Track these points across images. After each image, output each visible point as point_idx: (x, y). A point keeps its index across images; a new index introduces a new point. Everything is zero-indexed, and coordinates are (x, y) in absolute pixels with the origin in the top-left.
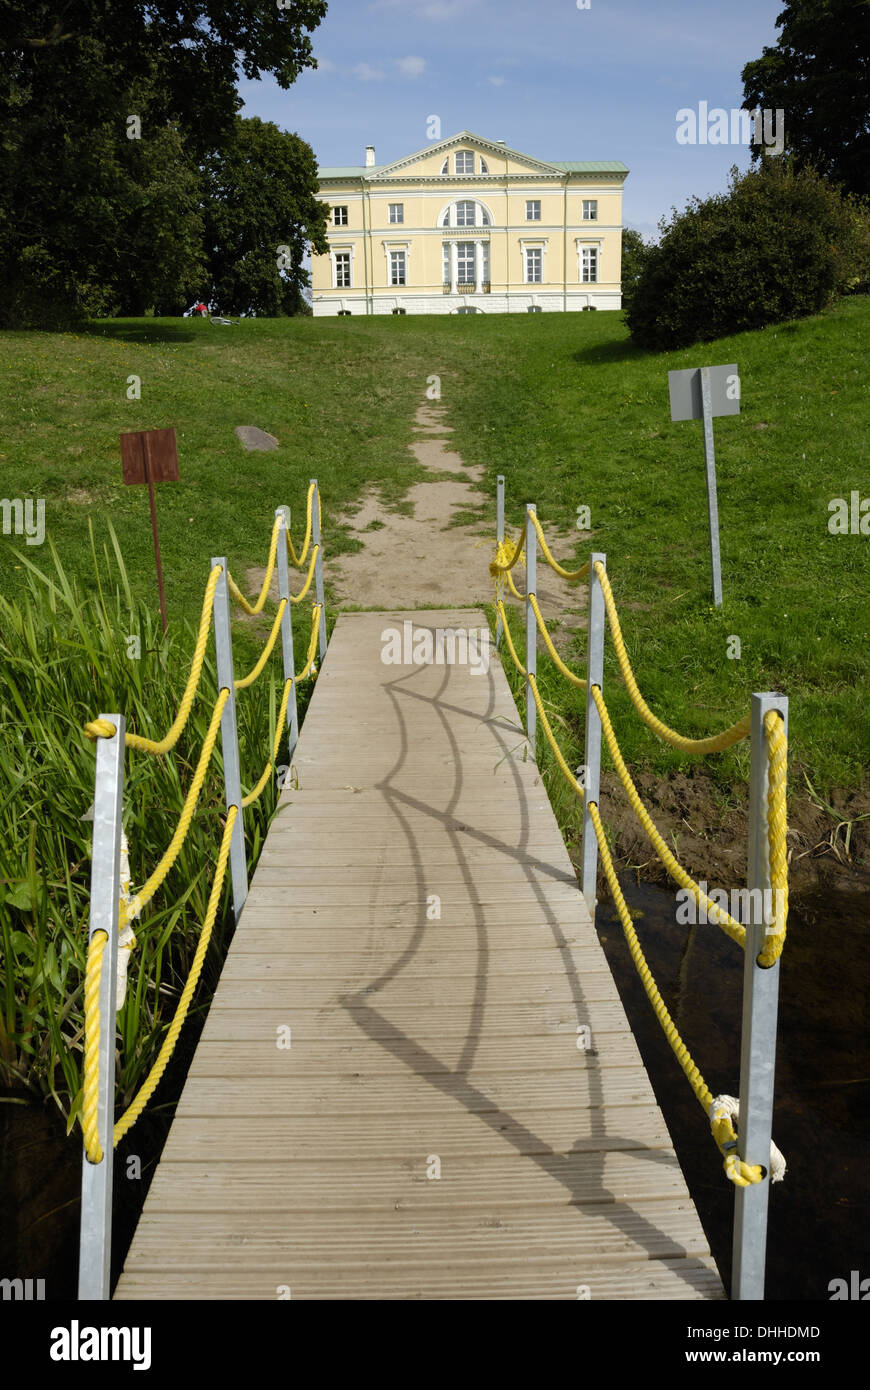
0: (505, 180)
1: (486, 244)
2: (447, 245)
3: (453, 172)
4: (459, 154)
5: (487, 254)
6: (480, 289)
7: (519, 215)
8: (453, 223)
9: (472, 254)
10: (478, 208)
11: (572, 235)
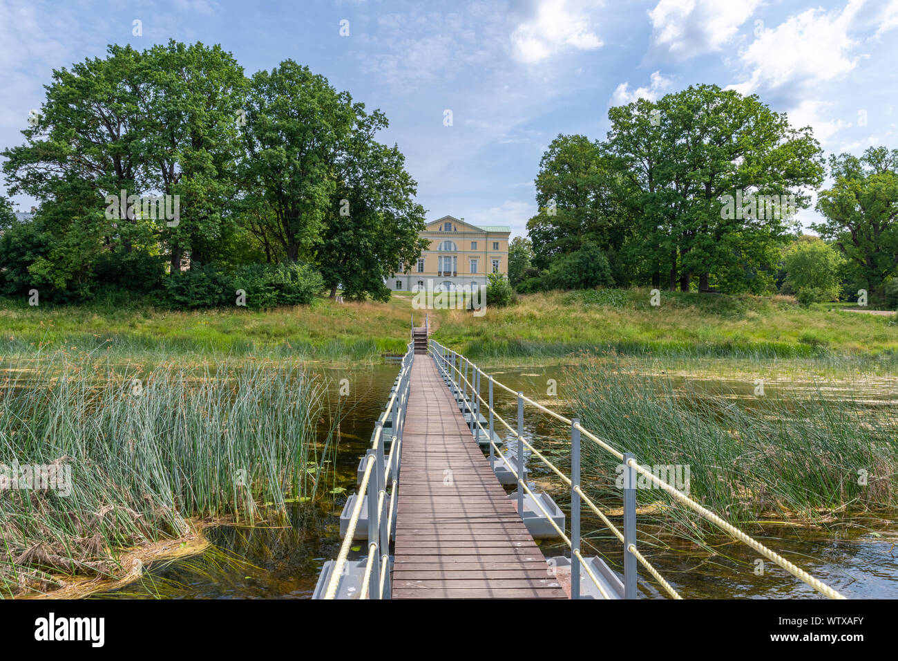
0: (464, 233)
1: (455, 257)
2: (440, 257)
3: (443, 230)
4: (446, 224)
5: (455, 260)
6: (452, 274)
7: (468, 247)
8: (443, 249)
9: (450, 261)
10: (452, 245)
11: (489, 255)
